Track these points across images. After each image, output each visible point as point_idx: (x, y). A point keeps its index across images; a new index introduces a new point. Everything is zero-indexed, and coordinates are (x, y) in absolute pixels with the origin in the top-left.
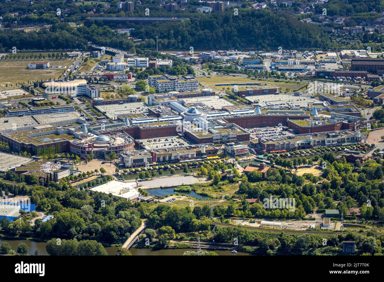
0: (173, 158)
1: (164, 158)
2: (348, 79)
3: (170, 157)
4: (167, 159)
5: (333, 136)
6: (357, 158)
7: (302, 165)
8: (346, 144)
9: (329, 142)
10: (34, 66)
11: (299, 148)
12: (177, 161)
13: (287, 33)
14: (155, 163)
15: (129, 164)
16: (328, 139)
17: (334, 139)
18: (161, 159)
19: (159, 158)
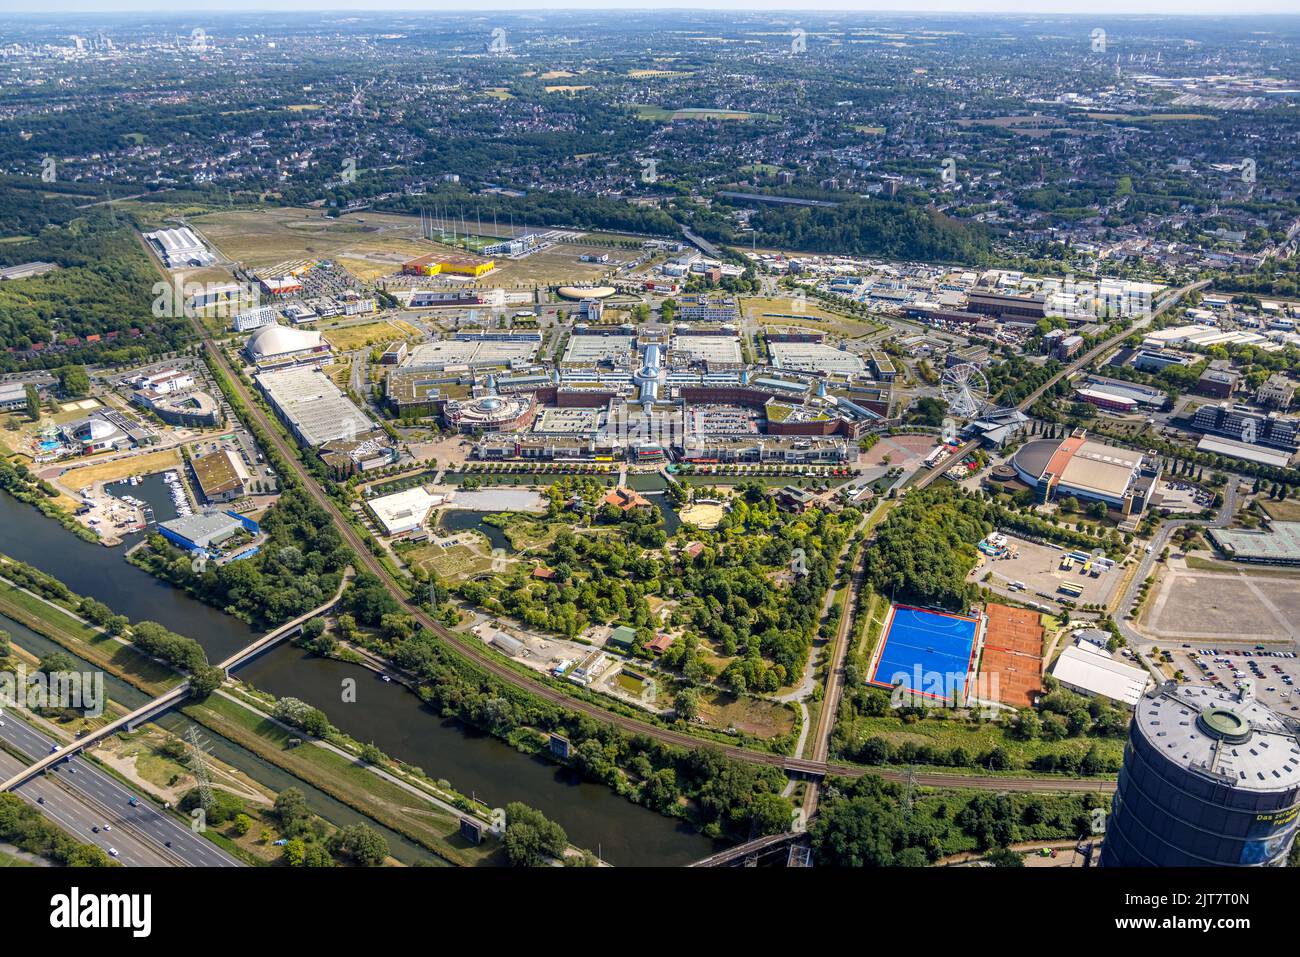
0: (545, 453)
1: (532, 452)
2: (948, 325)
3: (541, 452)
4: (537, 453)
5: (800, 448)
6: (796, 502)
7: (708, 499)
8: (818, 461)
9: (791, 455)
10: (587, 258)
11: (741, 459)
12: (550, 458)
13: (924, 238)
14: (518, 458)
15: (483, 454)
16: (791, 451)
17: (799, 452)
18: (529, 453)
19: (524, 452)
